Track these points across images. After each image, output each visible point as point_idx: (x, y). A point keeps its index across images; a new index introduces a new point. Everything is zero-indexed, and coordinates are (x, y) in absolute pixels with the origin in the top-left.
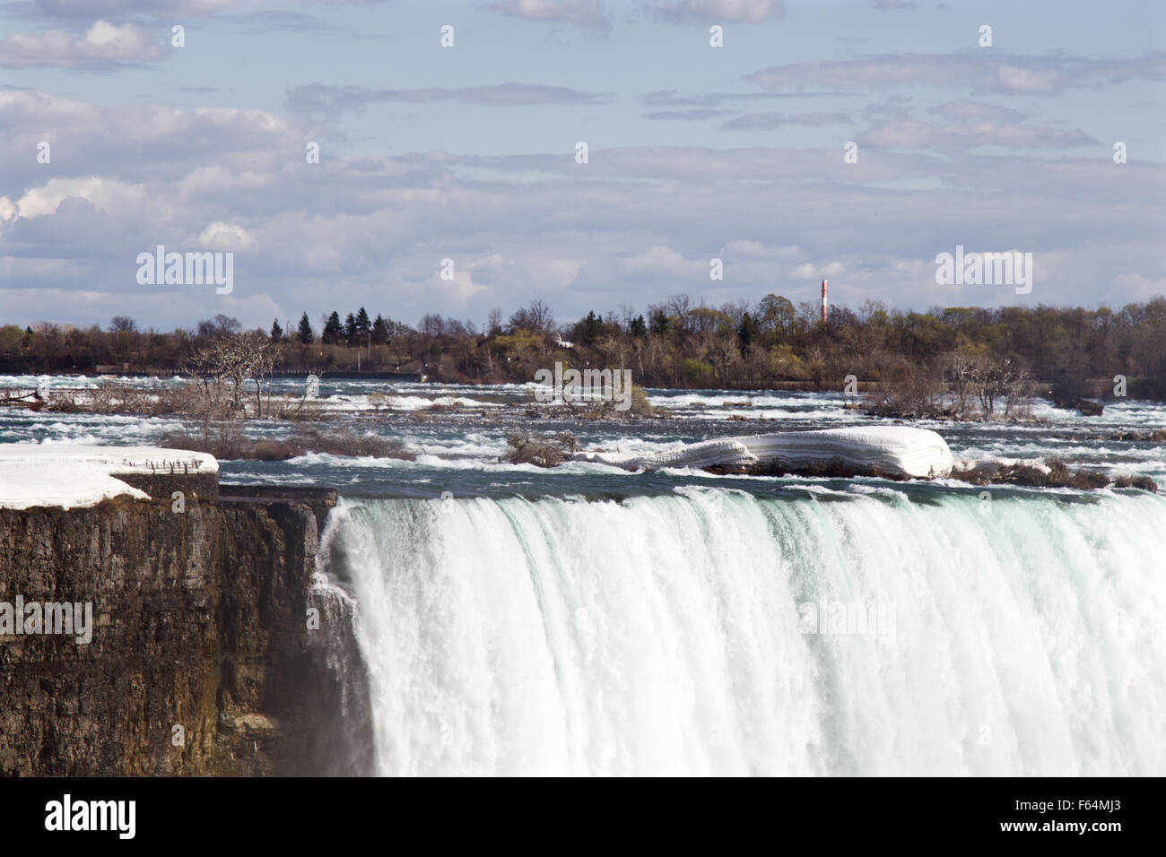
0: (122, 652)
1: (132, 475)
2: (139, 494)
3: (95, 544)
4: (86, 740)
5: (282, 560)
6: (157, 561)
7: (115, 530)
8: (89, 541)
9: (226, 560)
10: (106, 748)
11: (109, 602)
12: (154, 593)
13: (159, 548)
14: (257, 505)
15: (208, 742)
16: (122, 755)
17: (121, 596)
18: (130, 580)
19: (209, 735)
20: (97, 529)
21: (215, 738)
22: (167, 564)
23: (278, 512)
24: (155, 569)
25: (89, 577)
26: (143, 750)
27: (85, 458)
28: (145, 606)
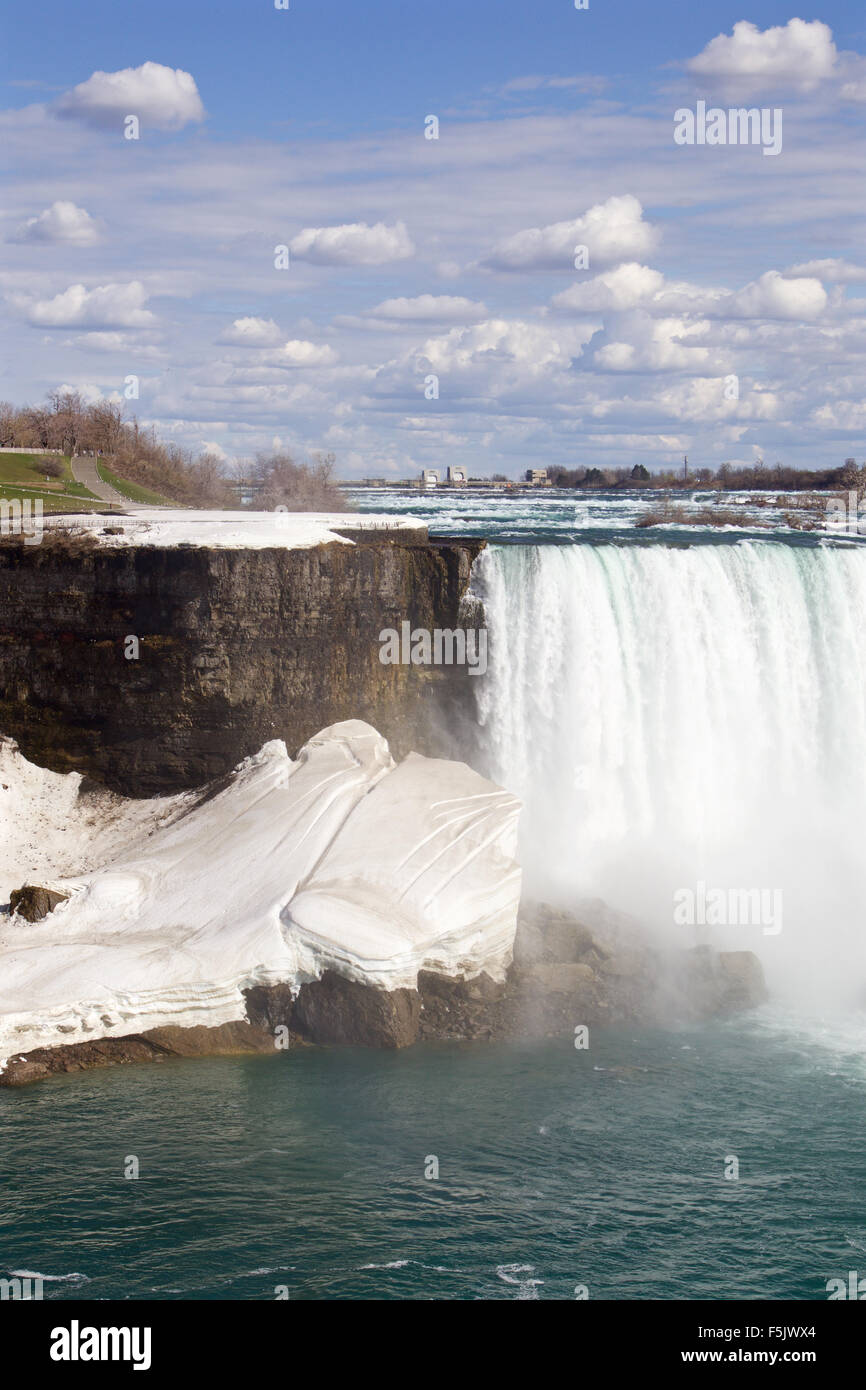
0: (330, 634)
1: (345, 530)
2: (346, 541)
3: (306, 570)
4: (303, 684)
5: (446, 581)
6: (355, 581)
7: (322, 562)
8: (302, 568)
9: (414, 581)
10: (319, 689)
11: (318, 604)
12: (353, 600)
13: (355, 574)
14: (433, 548)
15: (401, 687)
16: (330, 693)
17: (328, 601)
18: (334, 593)
19: (402, 683)
20: (308, 561)
21: (406, 685)
22: (363, 582)
23: (445, 553)
24: (354, 585)
25: (302, 590)
26: (345, 690)
27: (315, 520)
28: (347, 607)
